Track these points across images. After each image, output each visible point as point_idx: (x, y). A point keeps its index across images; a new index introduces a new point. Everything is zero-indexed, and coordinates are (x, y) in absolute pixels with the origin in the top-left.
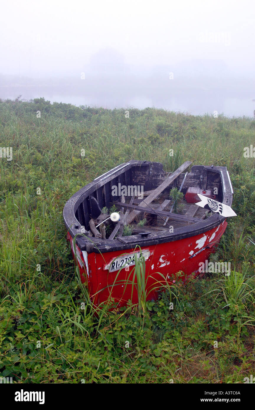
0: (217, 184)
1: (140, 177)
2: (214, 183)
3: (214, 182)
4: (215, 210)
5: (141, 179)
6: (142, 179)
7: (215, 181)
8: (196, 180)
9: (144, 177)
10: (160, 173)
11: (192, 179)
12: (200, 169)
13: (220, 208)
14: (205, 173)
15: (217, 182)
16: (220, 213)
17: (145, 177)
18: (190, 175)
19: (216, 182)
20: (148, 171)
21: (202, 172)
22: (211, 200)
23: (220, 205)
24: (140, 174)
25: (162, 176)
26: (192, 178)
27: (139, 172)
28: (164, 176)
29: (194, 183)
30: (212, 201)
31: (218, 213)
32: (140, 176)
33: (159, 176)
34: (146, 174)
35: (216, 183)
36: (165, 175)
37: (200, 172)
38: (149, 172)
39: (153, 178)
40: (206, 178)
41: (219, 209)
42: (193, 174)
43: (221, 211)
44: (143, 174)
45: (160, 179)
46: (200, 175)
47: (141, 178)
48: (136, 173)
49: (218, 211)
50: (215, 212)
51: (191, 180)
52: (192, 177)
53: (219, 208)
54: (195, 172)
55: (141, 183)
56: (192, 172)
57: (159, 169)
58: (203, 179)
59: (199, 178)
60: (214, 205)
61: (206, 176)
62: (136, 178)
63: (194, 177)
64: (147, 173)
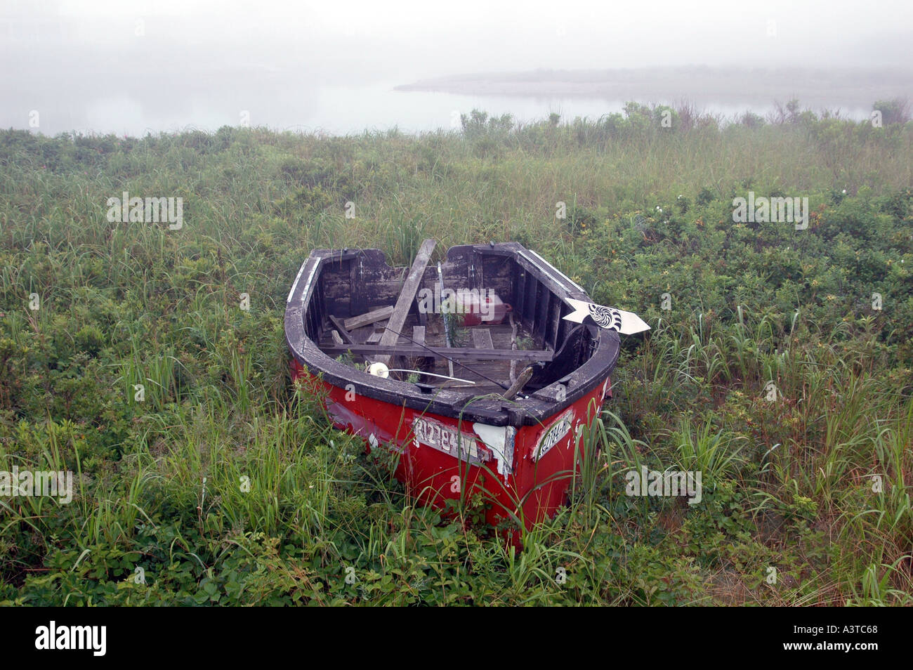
0: (504, 281)
1: (336, 286)
2: (497, 279)
3: (498, 277)
4: (607, 324)
5: (339, 291)
6: (342, 288)
7: (498, 274)
8: (460, 277)
9: (346, 285)
10: (380, 272)
11: (452, 277)
12: (466, 252)
13: (616, 319)
14: (478, 260)
15: (505, 277)
16: (617, 328)
17: (349, 284)
18: (446, 268)
19: (501, 277)
20: (354, 269)
21: (472, 258)
22: (596, 306)
23: (615, 313)
24: (336, 278)
25: (386, 277)
26: (452, 275)
27: (335, 275)
28: (390, 277)
29: (456, 283)
30: (597, 309)
31: (613, 329)
32: (337, 283)
33: (380, 277)
34: (349, 277)
35: (503, 279)
36: (394, 275)
37: (466, 258)
38: (358, 270)
39: (367, 284)
40: (480, 270)
41: (614, 321)
42: (452, 265)
43: (619, 325)
44: (343, 278)
45: (382, 284)
46: (466, 266)
47: (339, 288)
48: (326, 278)
49: (612, 325)
50: (607, 327)
51: (450, 279)
52: (452, 272)
53: (613, 319)
54: (457, 260)
55: (341, 299)
56: (449, 261)
57: (378, 262)
58: (475, 272)
59: (466, 273)
60: (603, 315)
61: (482, 267)
62: (329, 288)
63: (456, 271)
64: (353, 274)
